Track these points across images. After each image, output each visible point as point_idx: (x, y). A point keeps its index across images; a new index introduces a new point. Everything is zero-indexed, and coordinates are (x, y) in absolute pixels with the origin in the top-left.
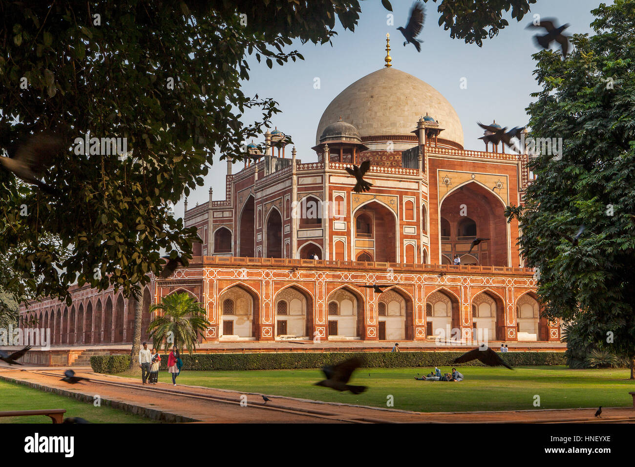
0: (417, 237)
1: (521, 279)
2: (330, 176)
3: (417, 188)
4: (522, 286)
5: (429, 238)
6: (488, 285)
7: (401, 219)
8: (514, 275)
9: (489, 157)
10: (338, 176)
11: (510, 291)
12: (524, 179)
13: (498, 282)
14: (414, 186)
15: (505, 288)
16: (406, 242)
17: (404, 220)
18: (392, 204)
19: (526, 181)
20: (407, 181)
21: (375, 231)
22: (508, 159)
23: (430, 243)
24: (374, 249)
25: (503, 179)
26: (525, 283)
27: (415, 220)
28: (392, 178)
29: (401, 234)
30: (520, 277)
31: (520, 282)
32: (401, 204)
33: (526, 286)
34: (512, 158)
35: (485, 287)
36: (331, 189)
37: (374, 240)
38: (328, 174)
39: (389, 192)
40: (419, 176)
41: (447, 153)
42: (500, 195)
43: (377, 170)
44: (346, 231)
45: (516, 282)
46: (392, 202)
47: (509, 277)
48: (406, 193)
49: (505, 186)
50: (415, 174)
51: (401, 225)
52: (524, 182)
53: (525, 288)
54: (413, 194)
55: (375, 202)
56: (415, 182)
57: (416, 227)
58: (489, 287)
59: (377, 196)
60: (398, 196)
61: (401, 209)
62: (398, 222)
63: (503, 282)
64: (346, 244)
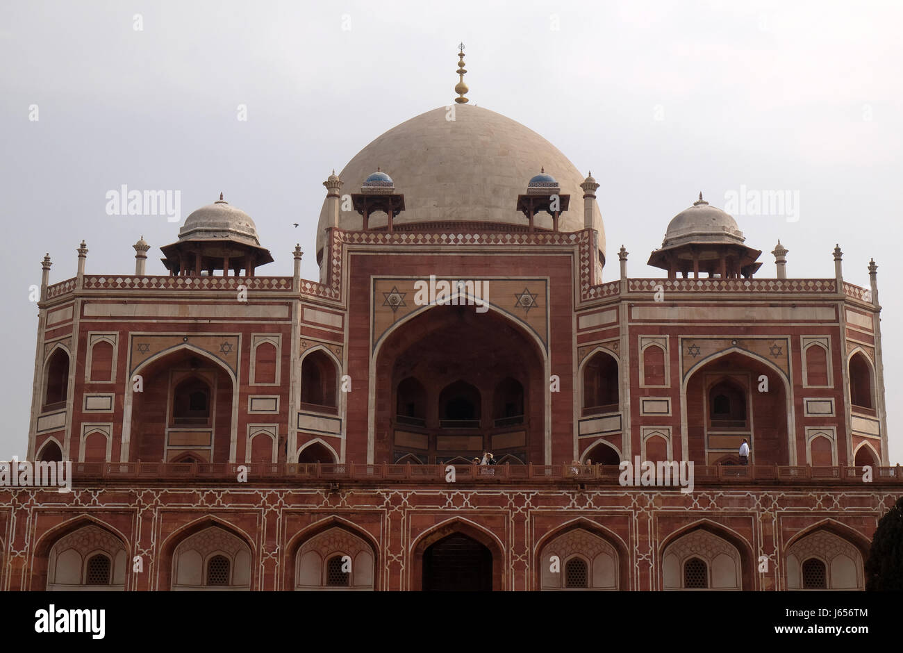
0: (282, 418)
1: (181, 491)
2: (83, 303)
3: (286, 316)
4: (185, 506)
5: (344, 422)
6: (85, 507)
7: (244, 382)
8: (161, 480)
9: (500, 243)
10: (103, 302)
11: (147, 518)
12: (584, 283)
13: (116, 499)
14: (279, 312)
15: (134, 511)
16: (253, 430)
17: (252, 383)
18: (226, 353)
19: (587, 286)
20: (264, 304)
21: (214, 412)
22: (549, 243)
23: (347, 432)
24: (212, 448)
25: (536, 288)
26: (192, 498)
27: (278, 382)
28: (228, 298)
29: (243, 412)
30: (178, 486)
31: (177, 498)
32: (246, 350)
33: (194, 507)
34: (560, 240)
35: (78, 512)
36: (84, 329)
37: (213, 430)
38: (80, 300)
39: (221, 327)
40: (292, 290)
41: (396, 242)
42: (528, 321)
43: (192, 285)
44: (112, 411)
45: (165, 498)
46: (227, 348)
47: (149, 486)
48: (260, 328)
49: (540, 301)
50: (283, 288)
51: (243, 397)
52: (584, 289)
53: (191, 511)
54: (278, 329)
55: (185, 349)
56: (282, 304)
57: (278, 397)
58: (90, 512)
59: (192, 339)
60: (240, 334)
61: (246, 360)
62: (236, 389)
63: (131, 498)
64: (110, 439)
